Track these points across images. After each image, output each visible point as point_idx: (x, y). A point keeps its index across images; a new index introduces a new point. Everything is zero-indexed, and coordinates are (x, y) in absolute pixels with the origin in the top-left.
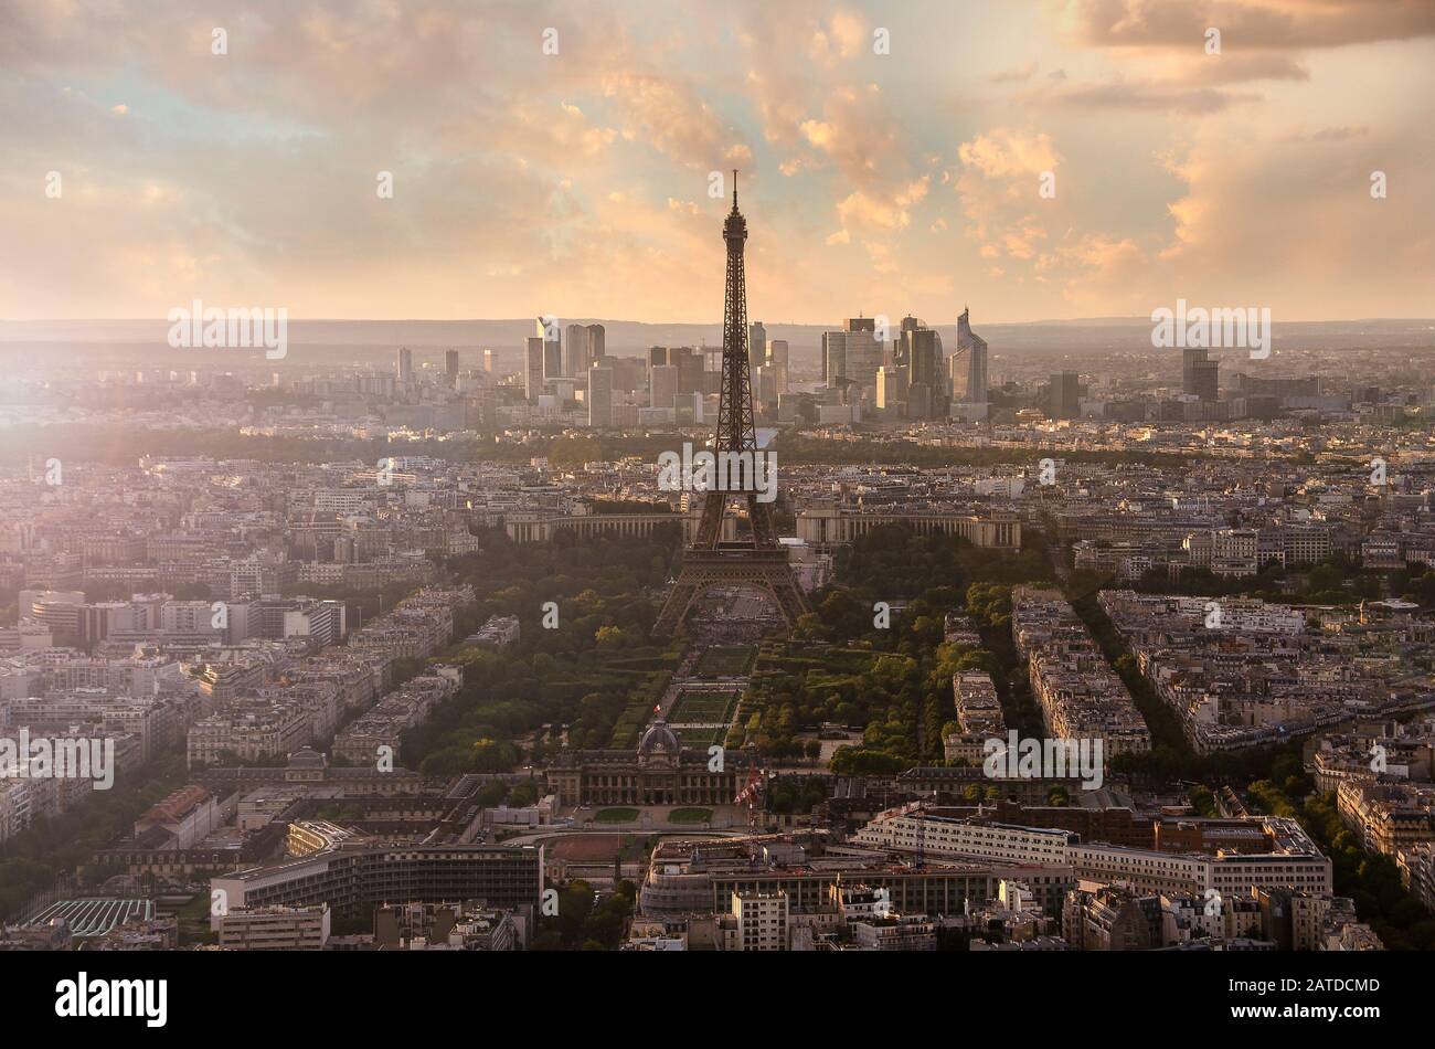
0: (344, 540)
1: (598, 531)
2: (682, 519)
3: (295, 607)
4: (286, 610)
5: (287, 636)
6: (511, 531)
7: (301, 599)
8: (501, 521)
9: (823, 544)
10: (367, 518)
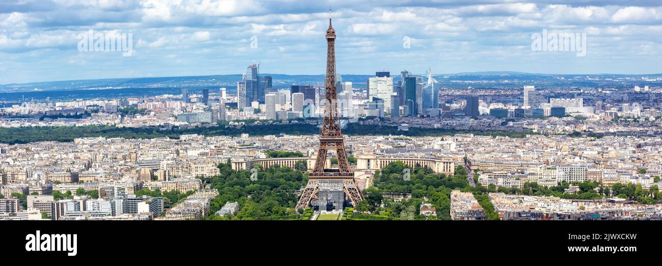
0: (162, 171)
1: (271, 165)
2: (307, 159)
3: (142, 200)
4: (138, 202)
5: (139, 213)
6: (233, 167)
7: (145, 197)
8: (229, 161)
9: (368, 170)
10: (172, 162)
